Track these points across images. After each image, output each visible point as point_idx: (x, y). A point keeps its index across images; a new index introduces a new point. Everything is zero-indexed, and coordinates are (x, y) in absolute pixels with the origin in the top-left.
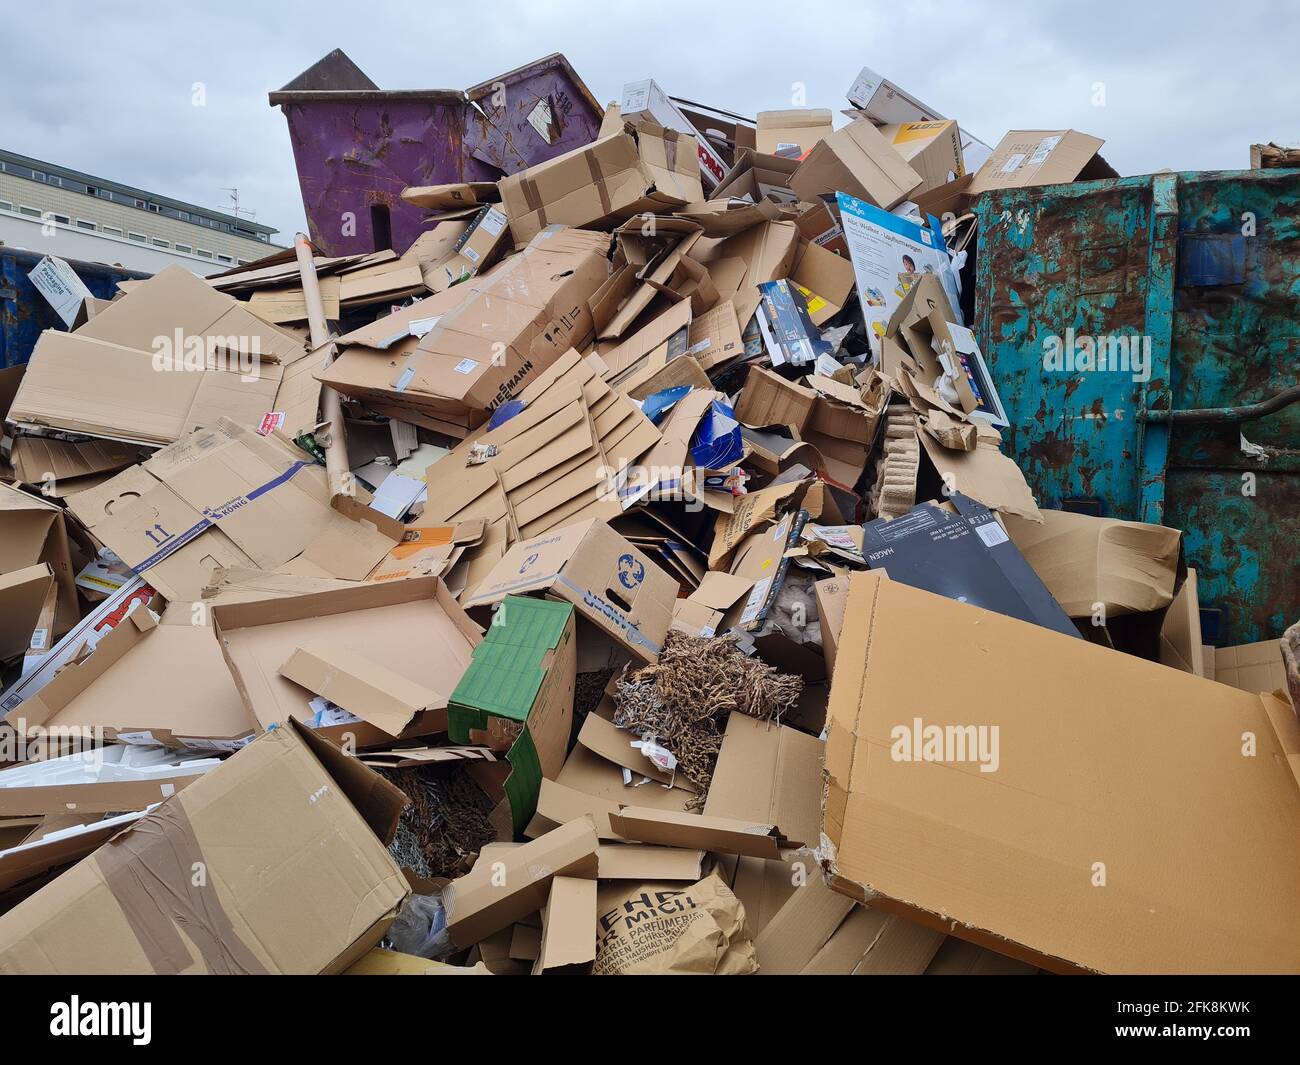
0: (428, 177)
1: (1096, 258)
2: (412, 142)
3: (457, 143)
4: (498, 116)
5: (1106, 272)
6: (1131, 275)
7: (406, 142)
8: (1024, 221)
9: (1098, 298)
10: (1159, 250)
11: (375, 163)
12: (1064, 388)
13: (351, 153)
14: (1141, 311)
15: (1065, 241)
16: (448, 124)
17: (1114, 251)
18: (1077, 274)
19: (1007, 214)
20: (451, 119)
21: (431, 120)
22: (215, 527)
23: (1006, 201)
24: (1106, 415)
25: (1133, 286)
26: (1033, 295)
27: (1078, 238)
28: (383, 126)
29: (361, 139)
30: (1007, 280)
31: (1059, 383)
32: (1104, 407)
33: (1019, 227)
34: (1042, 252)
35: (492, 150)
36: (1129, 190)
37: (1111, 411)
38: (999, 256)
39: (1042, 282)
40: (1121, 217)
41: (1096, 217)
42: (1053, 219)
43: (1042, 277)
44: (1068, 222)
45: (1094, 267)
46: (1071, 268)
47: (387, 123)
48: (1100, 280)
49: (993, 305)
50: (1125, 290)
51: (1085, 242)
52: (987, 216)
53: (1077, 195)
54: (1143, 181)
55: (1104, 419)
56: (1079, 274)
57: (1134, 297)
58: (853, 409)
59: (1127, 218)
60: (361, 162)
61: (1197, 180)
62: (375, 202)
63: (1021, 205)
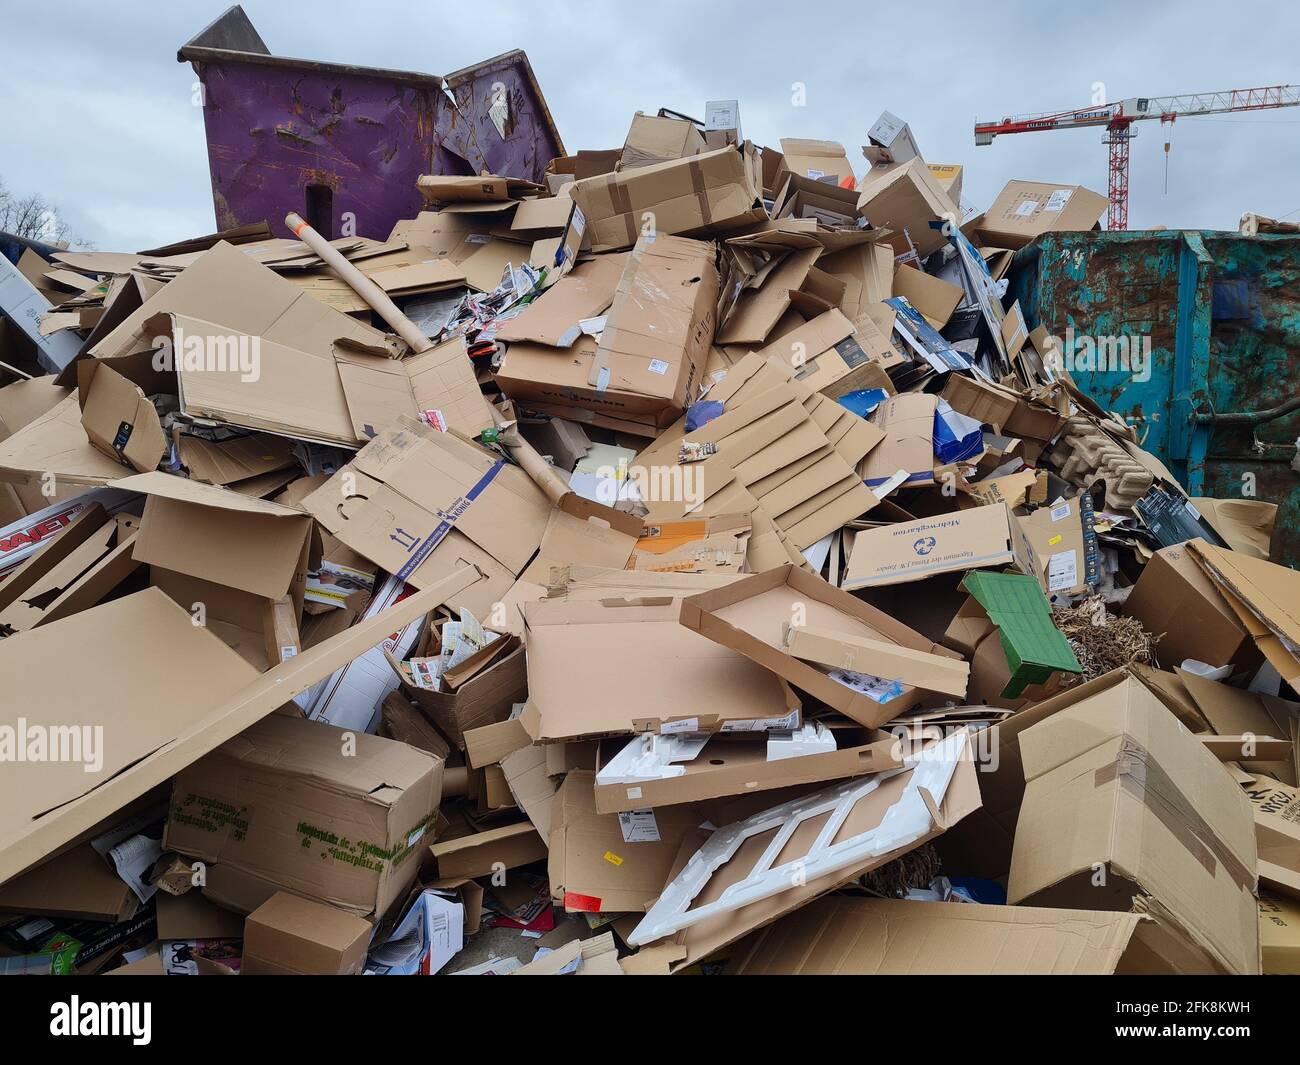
0: (387, 162)
1: (1135, 293)
2: (371, 123)
3: (428, 130)
4: (467, 107)
5: (1140, 304)
6: (1162, 307)
7: (364, 121)
8: (1079, 259)
9: (1138, 325)
10: (1201, 290)
11: (318, 140)
12: (1110, 395)
13: (286, 126)
14: (1172, 337)
15: (1110, 277)
16: (420, 109)
17: (1150, 288)
18: (1121, 304)
19: (1066, 252)
20: (423, 103)
21: (396, 103)
22: (454, 530)
23: (1067, 241)
24: (1144, 418)
25: (1164, 316)
26: (1085, 320)
27: (1122, 275)
28: (333, 101)
29: (300, 112)
30: (1065, 306)
31: (1106, 391)
32: (1143, 411)
33: (1075, 263)
34: (1092, 285)
35: (458, 140)
36: (1164, 240)
37: (1149, 414)
38: (1059, 287)
39: (1091, 309)
40: (1158, 262)
41: (1137, 260)
42: (1102, 258)
43: (1091, 305)
44: (1113, 263)
45: (1133, 300)
46: (1115, 299)
47: (339, 99)
48: (1137, 310)
49: (1055, 326)
50: (1157, 320)
51: (1127, 279)
52: (1051, 253)
53: (1125, 242)
54: (1174, 234)
55: (1143, 421)
56: (1122, 304)
57: (1165, 324)
58: (1050, 411)
59: (1161, 262)
60: (299, 137)
61: (1215, 237)
62: (314, 181)
63: (1079, 246)
